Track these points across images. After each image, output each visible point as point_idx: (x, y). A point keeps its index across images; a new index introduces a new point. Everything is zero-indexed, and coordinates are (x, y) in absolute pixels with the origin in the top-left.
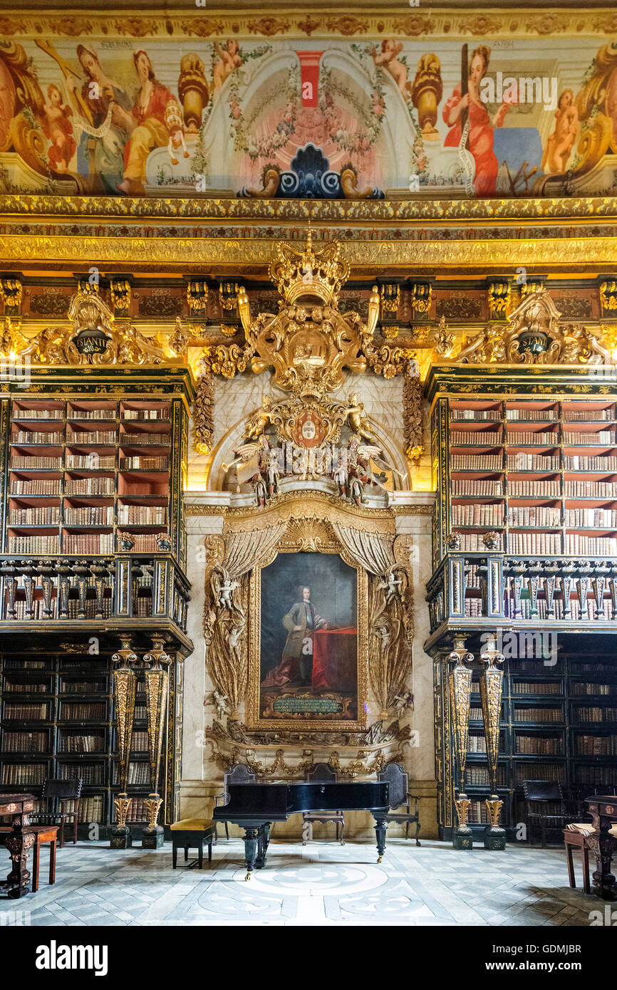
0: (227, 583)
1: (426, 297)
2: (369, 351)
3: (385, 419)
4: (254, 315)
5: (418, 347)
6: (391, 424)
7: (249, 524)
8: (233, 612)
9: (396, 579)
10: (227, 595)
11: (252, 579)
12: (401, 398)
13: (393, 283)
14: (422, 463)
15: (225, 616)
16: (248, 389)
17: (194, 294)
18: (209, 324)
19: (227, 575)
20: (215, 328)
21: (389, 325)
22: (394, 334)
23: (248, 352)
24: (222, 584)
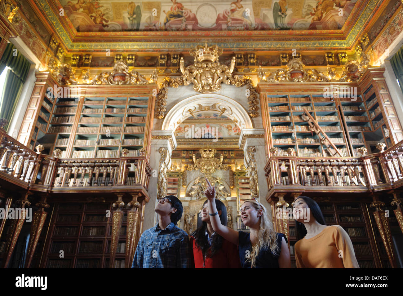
0: (189, 218)
1: (233, 153)
2: (221, 166)
3: (225, 179)
4: (196, 159)
5: (232, 163)
6: (226, 180)
7: (194, 203)
8: (190, 225)
9: (229, 217)
10: (189, 221)
11: (195, 217)
12: (229, 175)
13: (226, 151)
14: (234, 189)
15: (189, 226)
16: (195, 173)
17: (183, 153)
18: (186, 159)
19: (189, 216)
20: (187, 159)
21: (226, 159)
22: (226, 161)
23: (195, 166)
24: (188, 218)
